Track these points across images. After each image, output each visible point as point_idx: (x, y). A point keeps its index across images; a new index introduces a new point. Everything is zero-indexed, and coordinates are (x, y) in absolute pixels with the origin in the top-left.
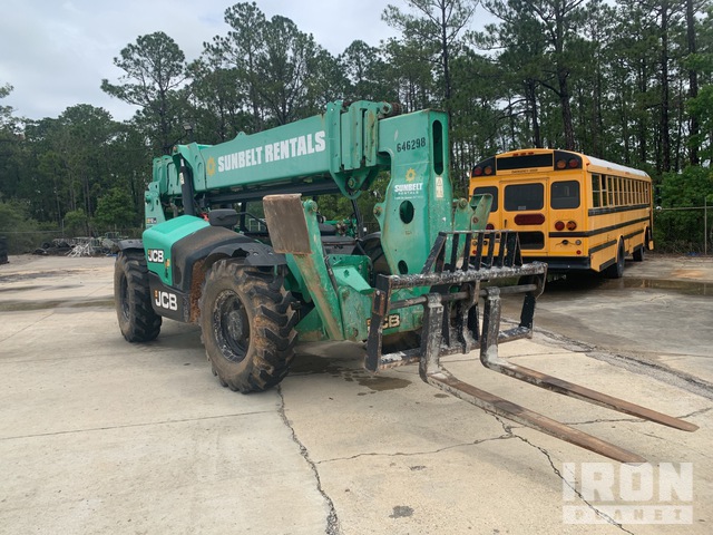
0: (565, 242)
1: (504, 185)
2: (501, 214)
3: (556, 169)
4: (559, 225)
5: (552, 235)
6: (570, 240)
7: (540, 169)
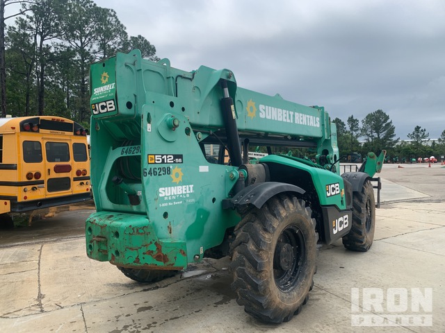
0: (82, 184)
1: (45, 141)
2: (45, 164)
3: (75, 134)
4: (78, 173)
5: (75, 179)
6: (85, 182)
7: (67, 133)
